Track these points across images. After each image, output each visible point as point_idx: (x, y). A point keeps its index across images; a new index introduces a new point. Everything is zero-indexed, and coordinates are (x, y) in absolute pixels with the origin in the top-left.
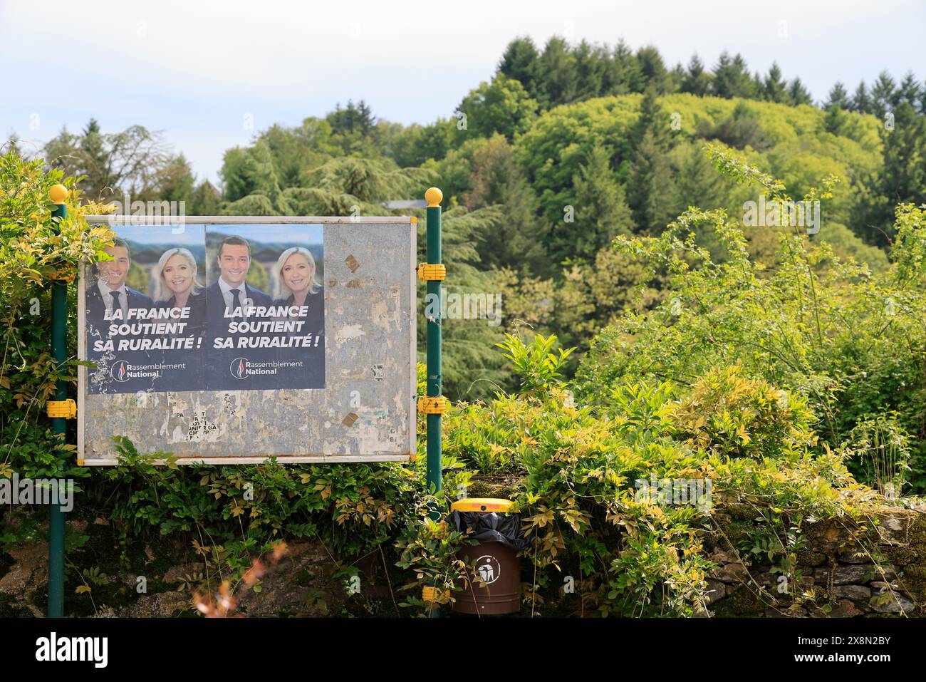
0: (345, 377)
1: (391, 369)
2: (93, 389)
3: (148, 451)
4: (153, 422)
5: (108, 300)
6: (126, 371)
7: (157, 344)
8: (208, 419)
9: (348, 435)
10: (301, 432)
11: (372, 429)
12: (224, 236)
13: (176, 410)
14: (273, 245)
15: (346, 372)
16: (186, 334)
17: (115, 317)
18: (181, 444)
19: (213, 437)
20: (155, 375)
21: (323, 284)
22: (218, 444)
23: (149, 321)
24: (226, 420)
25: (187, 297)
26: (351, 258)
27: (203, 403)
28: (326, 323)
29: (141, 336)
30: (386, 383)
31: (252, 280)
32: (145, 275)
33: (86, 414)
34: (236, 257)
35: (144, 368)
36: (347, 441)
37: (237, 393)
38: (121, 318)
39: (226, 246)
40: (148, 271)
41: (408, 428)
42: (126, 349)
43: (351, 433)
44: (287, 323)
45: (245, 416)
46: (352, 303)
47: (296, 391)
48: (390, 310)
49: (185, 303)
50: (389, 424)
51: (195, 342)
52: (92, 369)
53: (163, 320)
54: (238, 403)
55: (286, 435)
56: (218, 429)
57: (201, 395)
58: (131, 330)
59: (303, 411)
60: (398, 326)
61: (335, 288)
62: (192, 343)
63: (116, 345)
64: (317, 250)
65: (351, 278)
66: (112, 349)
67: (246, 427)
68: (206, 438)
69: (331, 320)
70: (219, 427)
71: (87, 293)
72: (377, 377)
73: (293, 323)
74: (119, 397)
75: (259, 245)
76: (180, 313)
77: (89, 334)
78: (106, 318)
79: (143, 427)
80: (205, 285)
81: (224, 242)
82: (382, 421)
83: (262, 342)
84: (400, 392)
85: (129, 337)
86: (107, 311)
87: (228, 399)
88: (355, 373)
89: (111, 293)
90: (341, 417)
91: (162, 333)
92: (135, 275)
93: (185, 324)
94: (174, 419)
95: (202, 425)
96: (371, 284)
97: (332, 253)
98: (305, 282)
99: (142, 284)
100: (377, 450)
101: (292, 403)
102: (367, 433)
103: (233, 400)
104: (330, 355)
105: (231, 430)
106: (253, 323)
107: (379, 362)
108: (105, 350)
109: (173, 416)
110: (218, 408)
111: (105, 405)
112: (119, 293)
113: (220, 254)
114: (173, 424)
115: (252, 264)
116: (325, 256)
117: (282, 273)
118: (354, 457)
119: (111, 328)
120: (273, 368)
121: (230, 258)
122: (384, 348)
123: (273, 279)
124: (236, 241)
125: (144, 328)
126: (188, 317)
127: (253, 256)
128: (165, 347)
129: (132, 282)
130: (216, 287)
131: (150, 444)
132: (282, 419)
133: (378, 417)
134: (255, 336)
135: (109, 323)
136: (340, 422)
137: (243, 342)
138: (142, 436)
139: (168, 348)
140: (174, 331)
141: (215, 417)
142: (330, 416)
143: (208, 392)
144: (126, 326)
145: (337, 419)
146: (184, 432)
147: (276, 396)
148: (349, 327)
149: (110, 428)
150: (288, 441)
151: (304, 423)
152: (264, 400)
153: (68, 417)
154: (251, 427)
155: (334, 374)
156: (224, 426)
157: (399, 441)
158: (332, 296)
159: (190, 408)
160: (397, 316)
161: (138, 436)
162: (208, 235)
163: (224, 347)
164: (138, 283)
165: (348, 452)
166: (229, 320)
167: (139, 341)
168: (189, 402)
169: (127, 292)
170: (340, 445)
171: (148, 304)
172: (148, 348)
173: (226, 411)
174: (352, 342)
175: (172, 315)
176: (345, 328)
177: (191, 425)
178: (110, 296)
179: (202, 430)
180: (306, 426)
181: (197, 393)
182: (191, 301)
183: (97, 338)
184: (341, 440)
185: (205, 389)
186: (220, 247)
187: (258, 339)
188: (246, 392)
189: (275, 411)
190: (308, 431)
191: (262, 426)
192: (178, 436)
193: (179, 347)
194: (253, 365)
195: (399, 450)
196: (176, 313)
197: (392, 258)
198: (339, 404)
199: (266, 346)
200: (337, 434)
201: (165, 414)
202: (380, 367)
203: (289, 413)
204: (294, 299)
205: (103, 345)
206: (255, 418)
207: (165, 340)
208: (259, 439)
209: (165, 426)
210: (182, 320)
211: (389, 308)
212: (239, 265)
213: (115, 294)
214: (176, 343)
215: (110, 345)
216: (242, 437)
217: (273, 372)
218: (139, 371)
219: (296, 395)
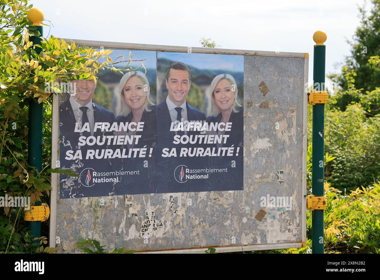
0: (257, 181)
1: (289, 174)
2: (64, 194)
3: (108, 247)
4: (114, 222)
5: (78, 114)
6: (92, 177)
7: (118, 154)
8: (156, 217)
9: (259, 228)
10: (226, 226)
11: (276, 222)
12: (171, 62)
13: (132, 211)
14: (207, 71)
15: (258, 176)
16: (140, 145)
17: (84, 129)
18: (135, 240)
19: (160, 233)
20: (116, 180)
21: (242, 104)
22: (164, 239)
23: (111, 133)
24: (170, 218)
25: (142, 112)
26: (263, 84)
27: (153, 204)
28: (245, 137)
29: (105, 147)
30: (285, 185)
31: (191, 100)
32: (109, 93)
33: (57, 216)
34: (180, 80)
35: (107, 174)
36: (259, 233)
37: (179, 195)
38: (89, 131)
39: (172, 71)
40: (111, 89)
41: (300, 221)
42: (92, 158)
43: (261, 226)
44: (217, 136)
45: (185, 214)
46: (263, 120)
47: (223, 192)
48: (289, 127)
49: (140, 119)
50: (288, 218)
51: (148, 152)
52: (63, 176)
53: (122, 133)
54: (180, 203)
55: (215, 229)
56: (164, 226)
57: (152, 198)
58: (96, 141)
59: (227, 209)
60: (294, 140)
61: (251, 108)
62: (145, 153)
63: (84, 155)
64: (239, 77)
65: (263, 101)
66: (81, 157)
67: (185, 223)
68: (155, 234)
69: (248, 134)
70: (165, 224)
71: (60, 108)
72: (279, 180)
73: (221, 136)
74: (86, 201)
75: (197, 71)
76: (136, 127)
77: (61, 145)
78: (76, 130)
79: (105, 226)
80: (155, 103)
81: (170, 67)
82: (283, 215)
83: (198, 152)
84: (295, 192)
85: (95, 147)
86: (77, 124)
87: (172, 200)
88: (265, 177)
89: (81, 108)
90: (254, 214)
91: (122, 143)
92: (101, 93)
93: (140, 136)
94: (130, 218)
95: (152, 223)
96: (276, 106)
97: (250, 79)
98: (230, 102)
99: (107, 101)
100: (279, 240)
101: (220, 203)
102: (272, 226)
103: (175, 201)
104: (247, 163)
105: (174, 227)
106: (191, 136)
107: (281, 168)
108: (74, 159)
109: (129, 216)
110: (164, 208)
111: (74, 208)
112: (87, 108)
113: (167, 77)
114: (129, 223)
115: (192, 86)
116: (245, 82)
117: (213, 95)
118: (263, 246)
119: (80, 139)
120: (206, 174)
121: (175, 81)
122: (284, 157)
123: (207, 100)
124: (180, 67)
125: (107, 140)
126: (142, 130)
127: (193, 80)
128: (124, 156)
129: (98, 99)
130: (164, 105)
131: (110, 241)
132: (212, 216)
133: (280, 213)
134: (193, 146)
135: (78, 135)
136: (253, 218)
137: (184, 152)
138: (104, 234)
139: (126, 157)
140: (131, 143)
141: (162, 216)
142: (247, 212)
143: (157, 194)
144: (92, 137)
145: (251, 215)
146: (138, 230)
147: (208, 196)
148: (260, 140)
149: (78, 228)
150: (216, 234)
151: (228, 219)
152: (199, 200)
153: (42, 219)
154: (189, 224)
155: (250, 178)
156: (168, 224)
157: (295, 232)
158: (249, 115)
159: (143, 209)
160: (293, 131)
161: (101, 234)
162: (159, 61)
163: (170, 156)
164: (103, 100)
165: (259, 242)
166: (174, 133)
167: (103, 151)
168: (142, 204)
169: (94, 108)
170: (253, 236)
171: (111, 118)
172: (110, 157)
173: (170, 210)
174: (263, 151)
175: (130, 129)
176: (258, 140)
177: (143, 224)
178: (79, 110)
179: (152, 226)
180: (229, 222)
181: (149, 195)
182: (145, 117)
183: (68, 148)
184: (254, 232)
185: (154, 192)
186: (167, 71)
187: (195, 149)
188: (185, 194)
189: (207, 209)
190: (230, 226)
191: (197, 222)
192: (133, 233)
193: (135, 156)
194: (192, 171)
195: (294, 239)
196: (133, 127)
197: (291, 85)
198: (253, 203)
199: (201, 155)
200: (251, 227)
201: (123, 215)
202: (282, 172)
203: (217, 211)
204: (222, 116)
205: (74, 154)
206: (192, 216)
207: (124, 150)
208: (194, 234)
209: (123, 225)
210: (138, 133)
211: (289, 125)
212: (181, 87)
213: (84, 109)
214: (133, 153)
215: (79, 156)
216: (182, 232)
217: (206, 177)
218: (103, 177)
219: (222, 196)
